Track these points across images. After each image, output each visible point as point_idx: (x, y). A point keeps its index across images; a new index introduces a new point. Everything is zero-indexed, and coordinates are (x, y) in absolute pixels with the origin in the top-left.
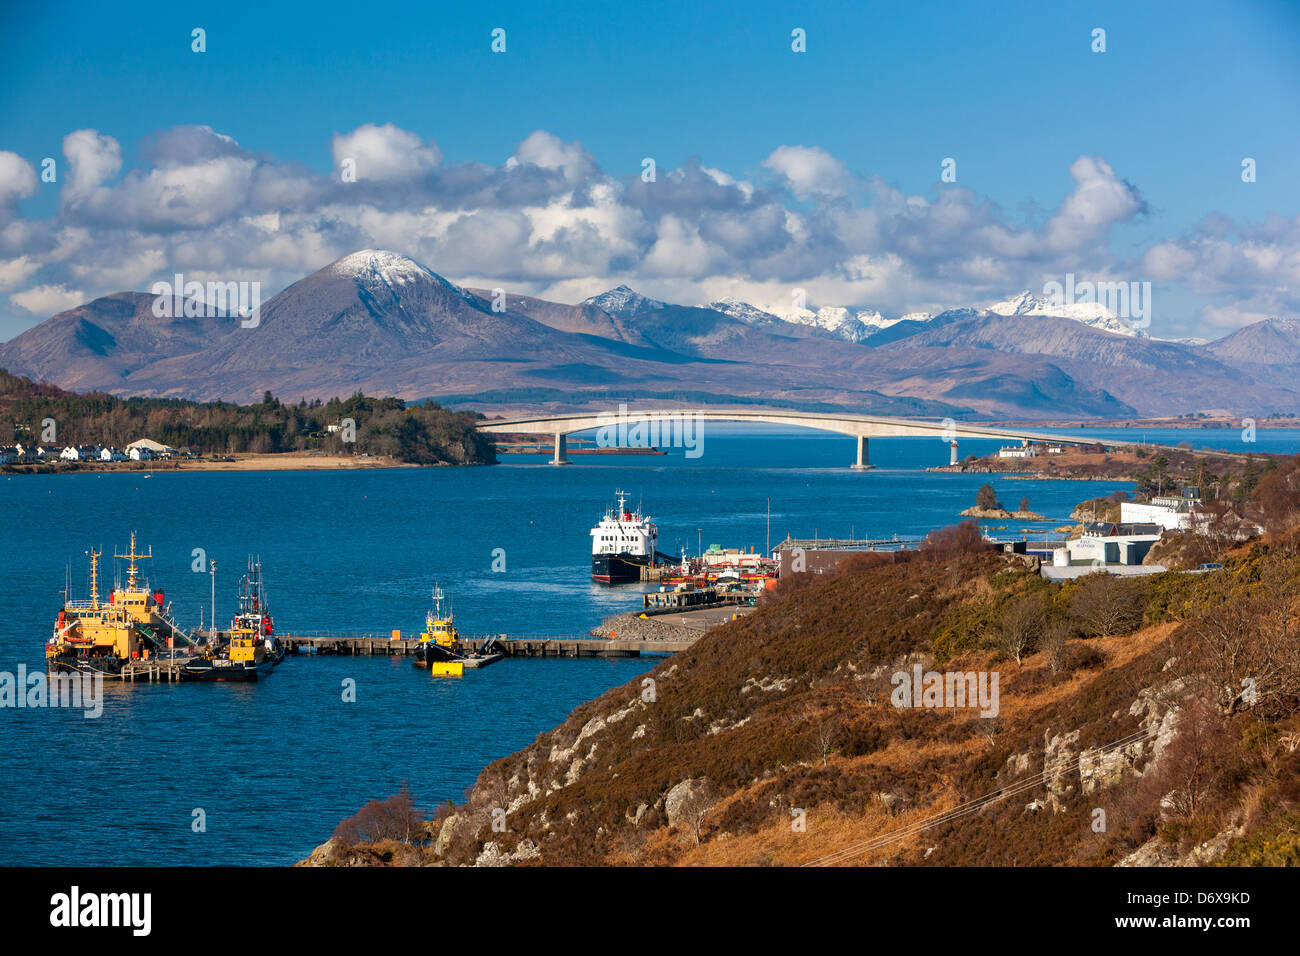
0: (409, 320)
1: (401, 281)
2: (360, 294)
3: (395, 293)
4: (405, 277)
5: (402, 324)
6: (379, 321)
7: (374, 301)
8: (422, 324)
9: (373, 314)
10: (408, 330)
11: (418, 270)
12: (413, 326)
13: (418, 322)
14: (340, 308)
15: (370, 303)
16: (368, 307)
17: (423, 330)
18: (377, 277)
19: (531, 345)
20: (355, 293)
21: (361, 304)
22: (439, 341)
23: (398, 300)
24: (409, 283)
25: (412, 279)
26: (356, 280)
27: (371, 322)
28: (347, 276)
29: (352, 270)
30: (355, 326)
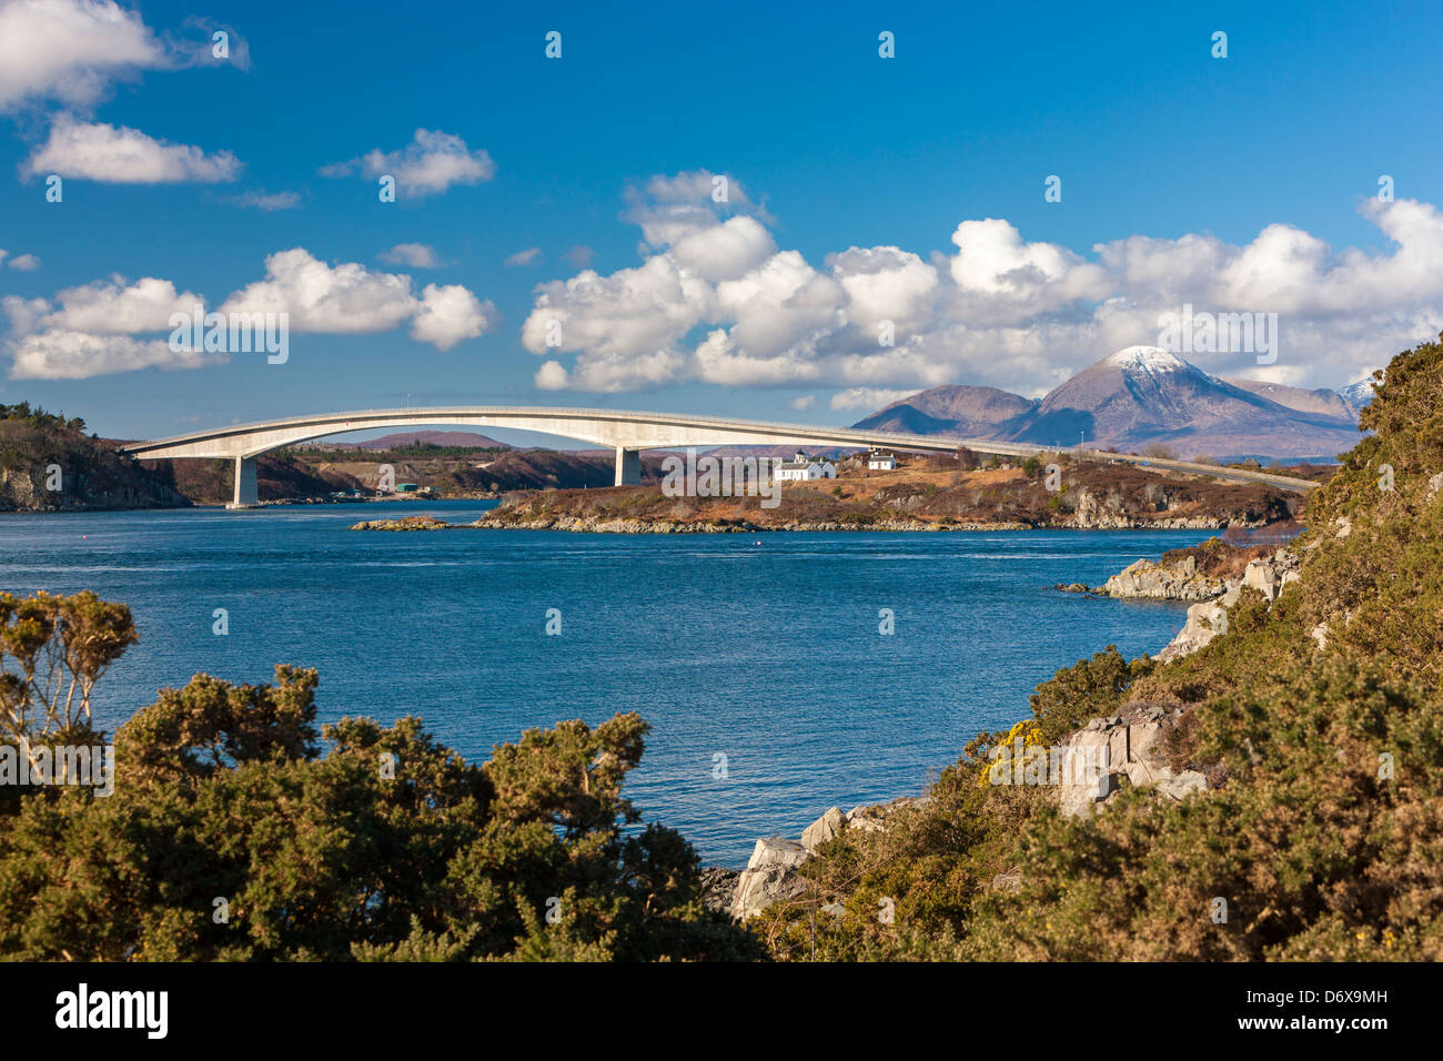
0: (1167, 402)
1: (1162, 371)
2: (1126, 383)
3: (1156, 381)
4: (1165, 368)
5: (1161, 407)
6: (1142, 405)
7: (1138, 387)
8: (1178, 406)
9: (1136, 398)
10: (1165, 411)
11: (1176, 362)
12: (1170, 408)
13: (1175, 405)
14: (1109, 395)
15: (1135, 389)
16: (1133, 392)
17: (1178, 410)
18: (1141, 368)
19: (1268, 422)
20: (1123, 381)
21: (1127, 390)
22: (1191, 419)
23: (1158, 387)
24: (1168, 373)
25: (1170, 370)
26: (1124, 371)
27: (1134, 405)
28: (1116, 368)
29: (1121, 362)
30: (1121, 408)
